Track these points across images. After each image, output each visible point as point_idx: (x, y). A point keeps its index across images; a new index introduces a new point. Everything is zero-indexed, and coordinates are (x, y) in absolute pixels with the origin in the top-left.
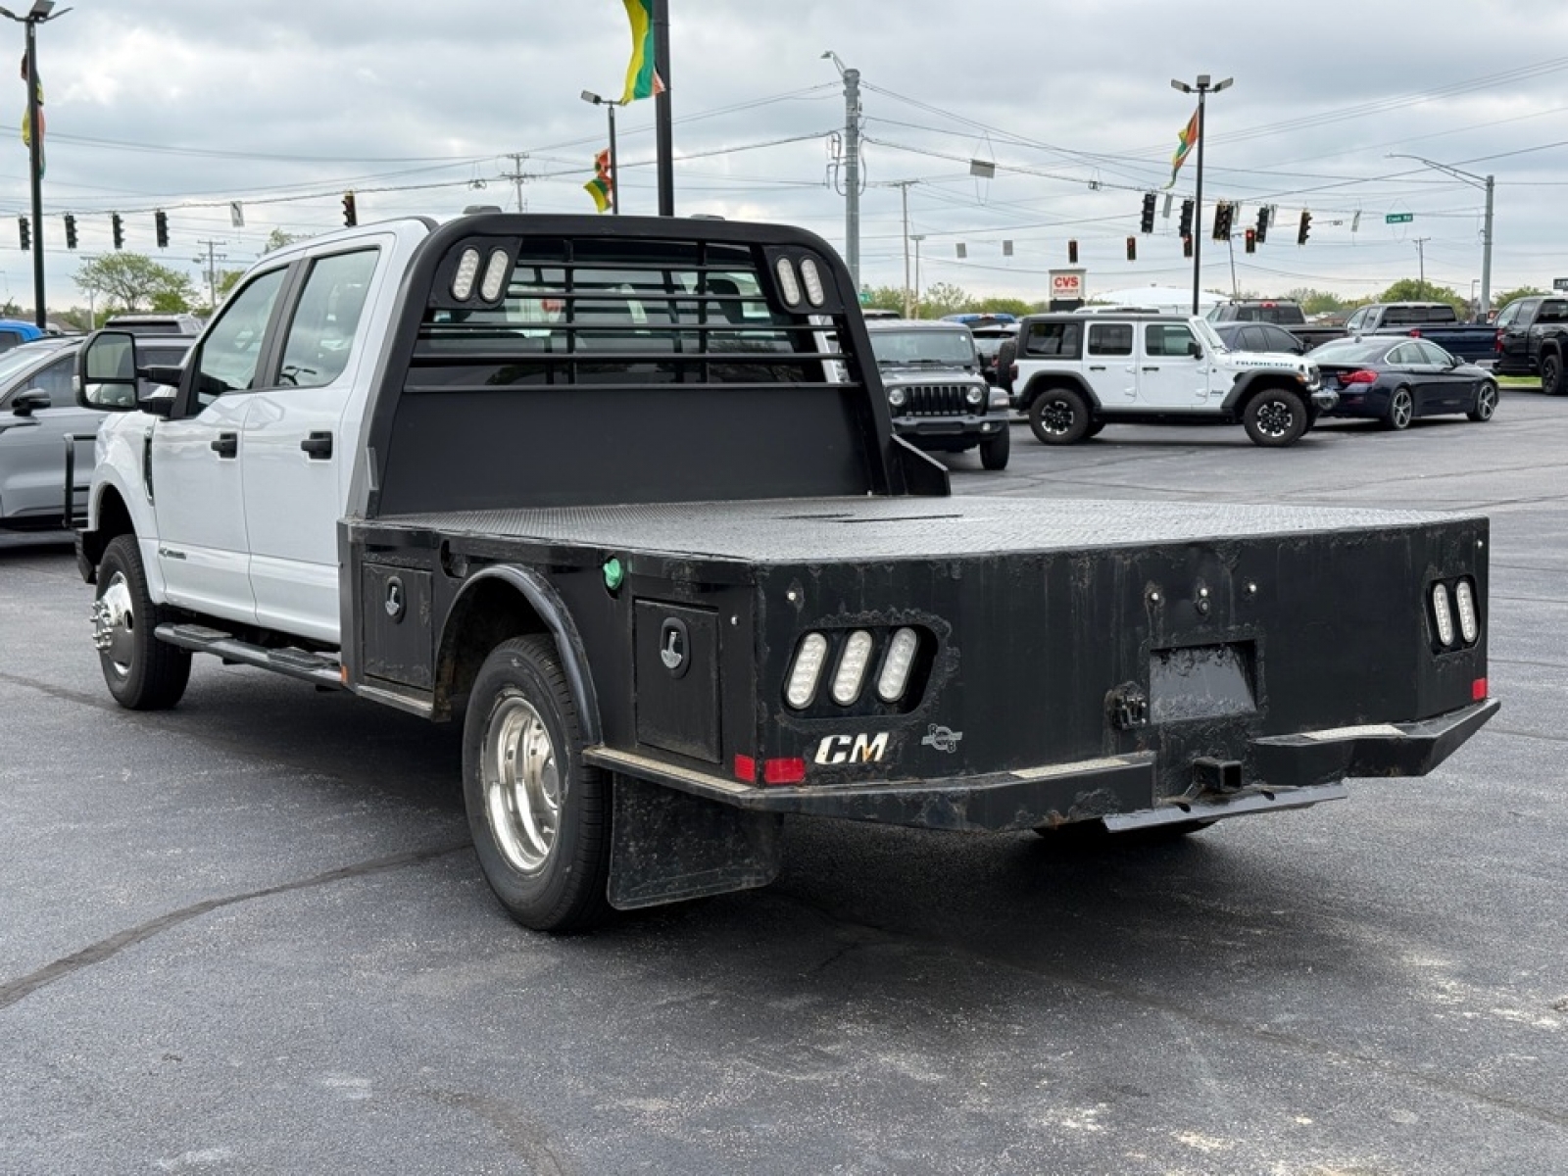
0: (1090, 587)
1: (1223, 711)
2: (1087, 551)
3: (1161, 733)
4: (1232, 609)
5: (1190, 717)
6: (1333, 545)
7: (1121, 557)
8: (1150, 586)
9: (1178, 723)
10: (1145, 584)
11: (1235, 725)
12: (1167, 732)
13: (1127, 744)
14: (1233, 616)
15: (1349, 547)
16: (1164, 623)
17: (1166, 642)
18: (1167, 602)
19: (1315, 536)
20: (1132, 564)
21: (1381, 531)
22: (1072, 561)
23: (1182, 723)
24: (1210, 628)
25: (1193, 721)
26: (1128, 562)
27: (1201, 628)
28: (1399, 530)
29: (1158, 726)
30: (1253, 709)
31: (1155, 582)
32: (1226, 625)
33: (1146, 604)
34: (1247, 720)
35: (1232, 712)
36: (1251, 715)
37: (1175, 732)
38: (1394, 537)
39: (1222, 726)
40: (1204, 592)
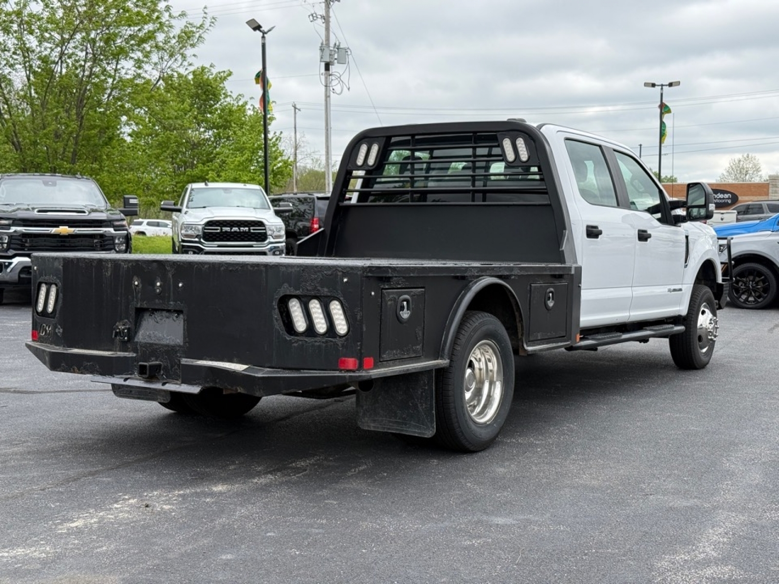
0: (111, 276)
1: (168, 342)
2: (110, 259)
3: (138, 346)
4: (172, 294)
5: (152, 342)
6: (222, 269)
7: (123, 264)
8: (135, 278)
9: (146, 343)
10: (133, 277)
11: (172, 349)
12: (141, 346)
13: (124, 347)
14: (172, 298)
15: (231, 271)
16: (141, 295)
17: (141, 305)
18: (142, 287)
19: (213, 263)
20: (128, 267)
21: (248, 264)
22: (104, 263)
23: (148, 343)
24: (161, 301)
25: (153, 344)
26: (126, 266)
27: (157, 301)
28: (258, 264)
29: (137, 342)
30: (182, 344)
31: (137, 276)
32: (169, 301)
33: (133, 286)
34: (178, 348)
35: (172, 343)
36: (180, 346)
37: (144, 347)
38: (256, 268)
39: (166, 349)
40: (158, 284)
